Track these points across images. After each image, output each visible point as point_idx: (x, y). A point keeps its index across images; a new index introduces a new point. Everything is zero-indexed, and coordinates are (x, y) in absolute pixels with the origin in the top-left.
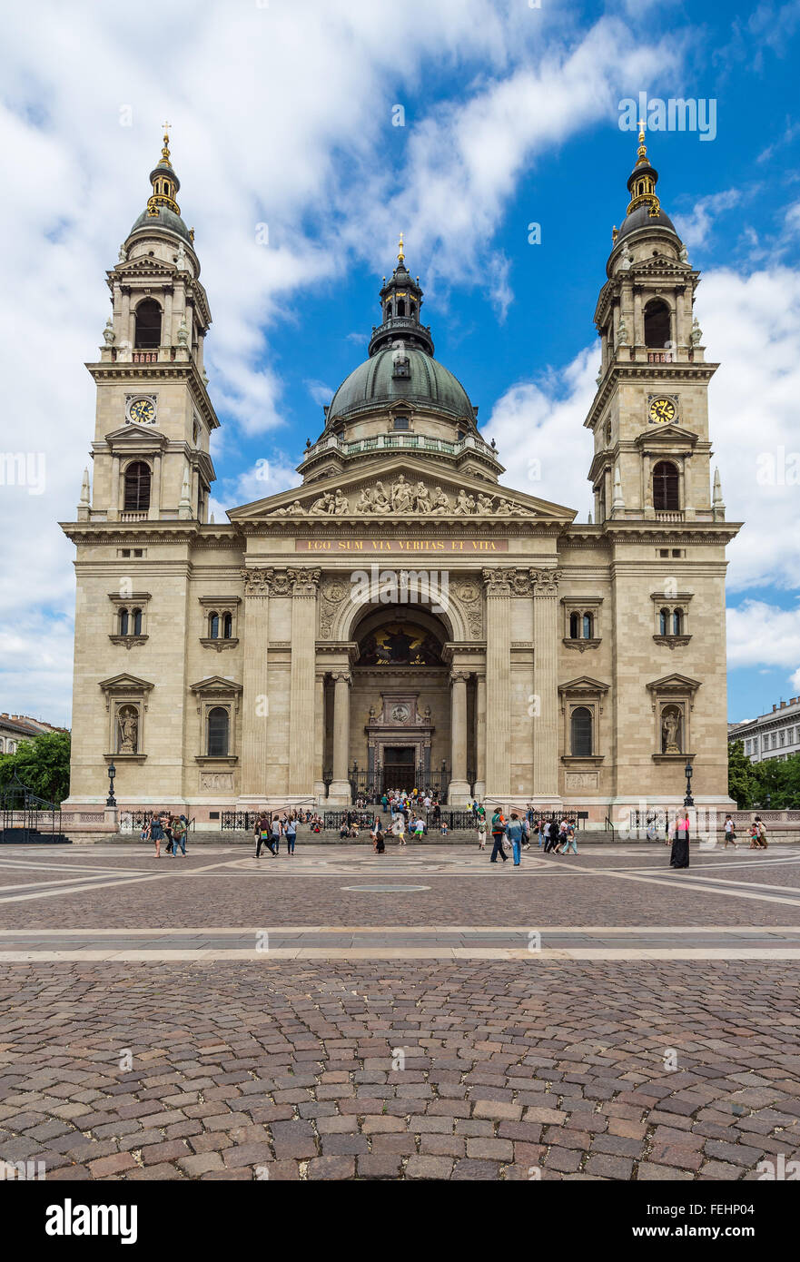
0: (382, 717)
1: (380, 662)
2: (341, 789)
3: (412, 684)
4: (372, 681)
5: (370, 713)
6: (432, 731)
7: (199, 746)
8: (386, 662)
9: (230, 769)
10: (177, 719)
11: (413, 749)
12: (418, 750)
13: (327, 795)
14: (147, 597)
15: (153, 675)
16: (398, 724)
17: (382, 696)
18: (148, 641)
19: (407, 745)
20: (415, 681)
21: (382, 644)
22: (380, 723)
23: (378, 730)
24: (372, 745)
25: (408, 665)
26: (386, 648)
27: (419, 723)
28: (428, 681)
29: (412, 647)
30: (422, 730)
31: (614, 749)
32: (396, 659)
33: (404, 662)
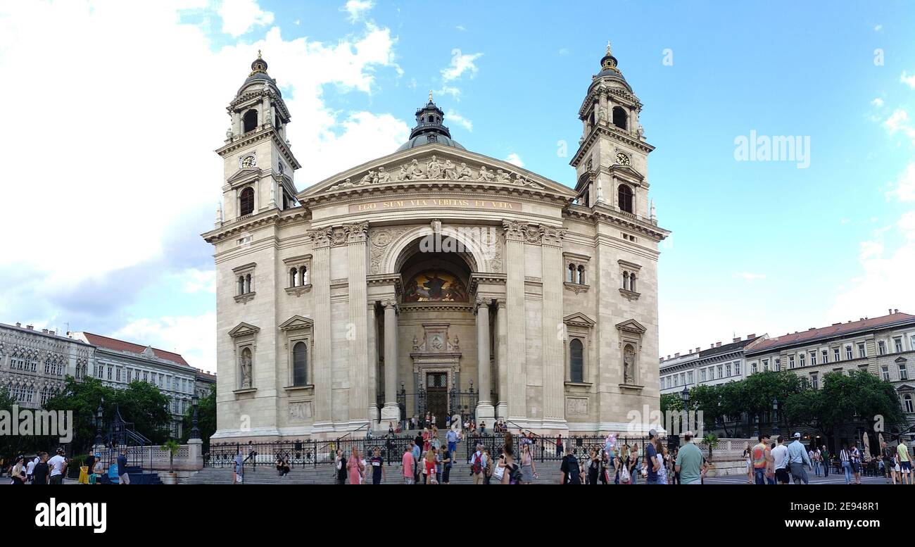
0: (424, 345)
1: (421, 299)
2: (392, 412)
3: (444, 317)
4: (415, 315)
5: (414, 342)
6: (460, 357)
7: (287, 379)
8: (426, 300)
9: (308, 398)
10: (272, 356)
11: (446, 373)
12: (450, 375)
13: (379, 420)
14: (253, 265)
15: (258, 320)
16: (436, 351)
17: (424, 326)
18: (255, 296)
19: (440, 370)
20: (446, 314)
21: (422, 286)
22: (423, 350)
23: (420, 356)
24: (416, 371)
25: (441, 301)
26: (425, 288)
27: (450, 350)
28: (457, 315)
29: (443, 288)
30: (453, 356)
31: (598, 376)
32: (433, 297)
33: (439, 299)
